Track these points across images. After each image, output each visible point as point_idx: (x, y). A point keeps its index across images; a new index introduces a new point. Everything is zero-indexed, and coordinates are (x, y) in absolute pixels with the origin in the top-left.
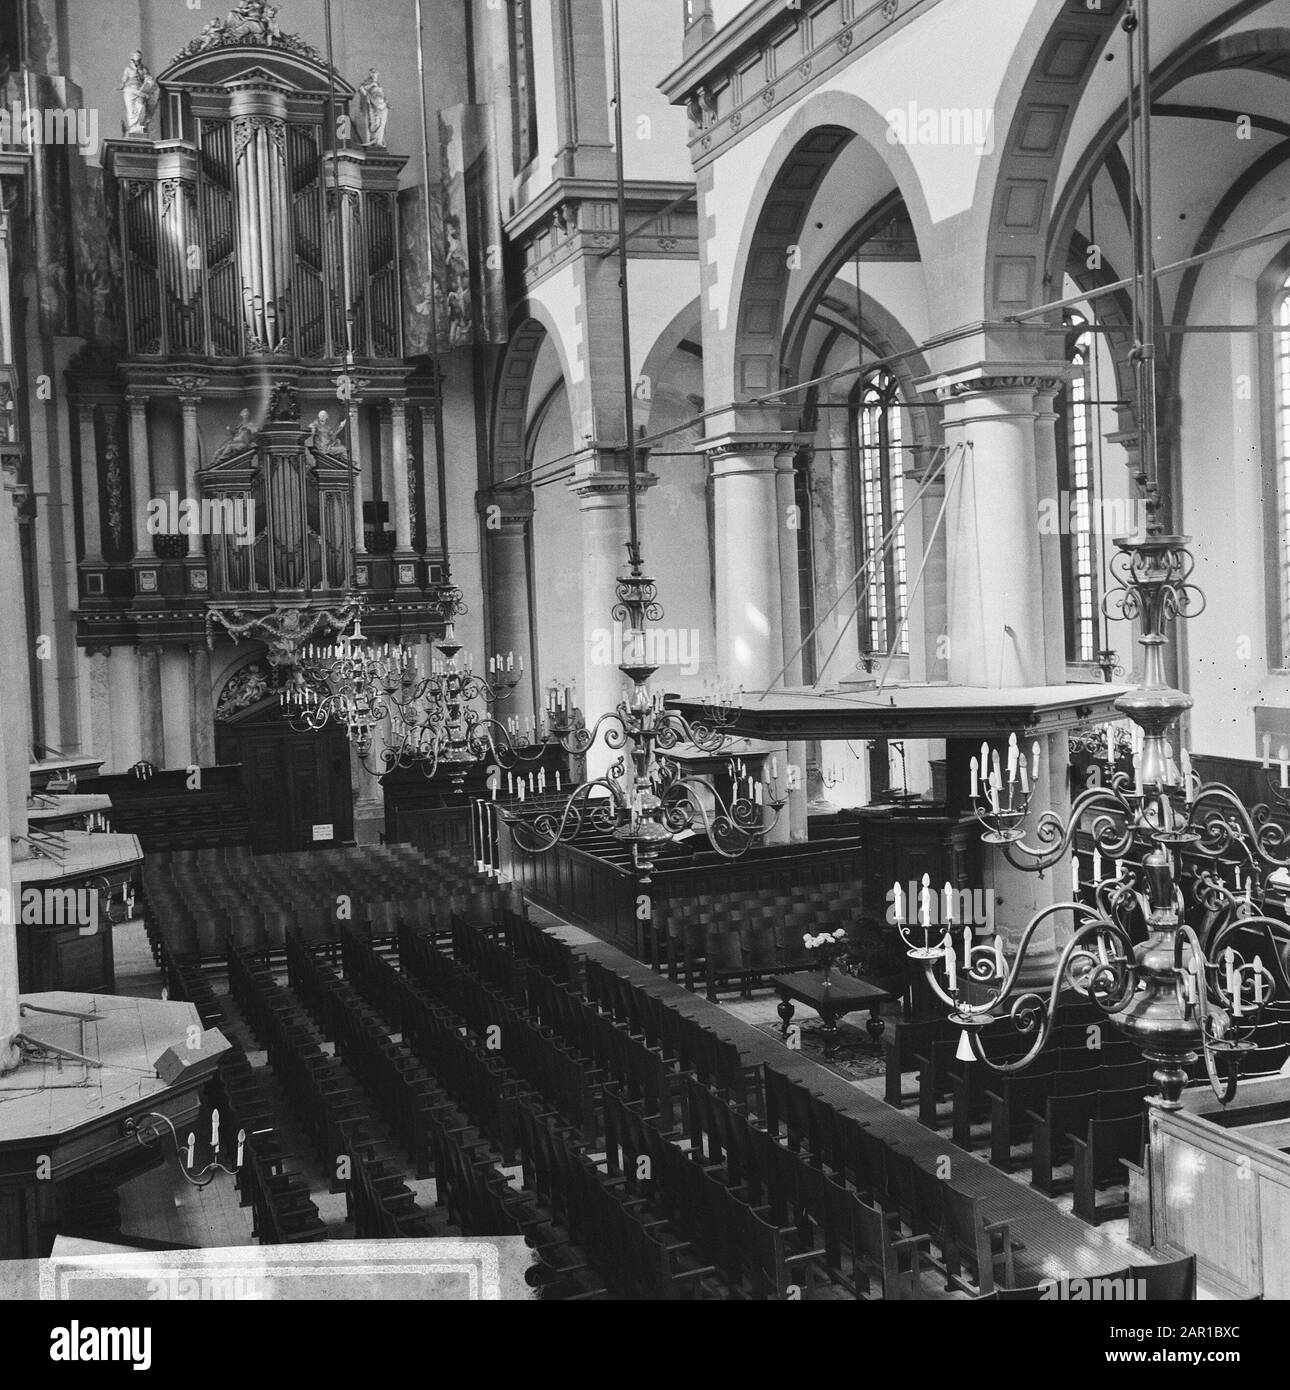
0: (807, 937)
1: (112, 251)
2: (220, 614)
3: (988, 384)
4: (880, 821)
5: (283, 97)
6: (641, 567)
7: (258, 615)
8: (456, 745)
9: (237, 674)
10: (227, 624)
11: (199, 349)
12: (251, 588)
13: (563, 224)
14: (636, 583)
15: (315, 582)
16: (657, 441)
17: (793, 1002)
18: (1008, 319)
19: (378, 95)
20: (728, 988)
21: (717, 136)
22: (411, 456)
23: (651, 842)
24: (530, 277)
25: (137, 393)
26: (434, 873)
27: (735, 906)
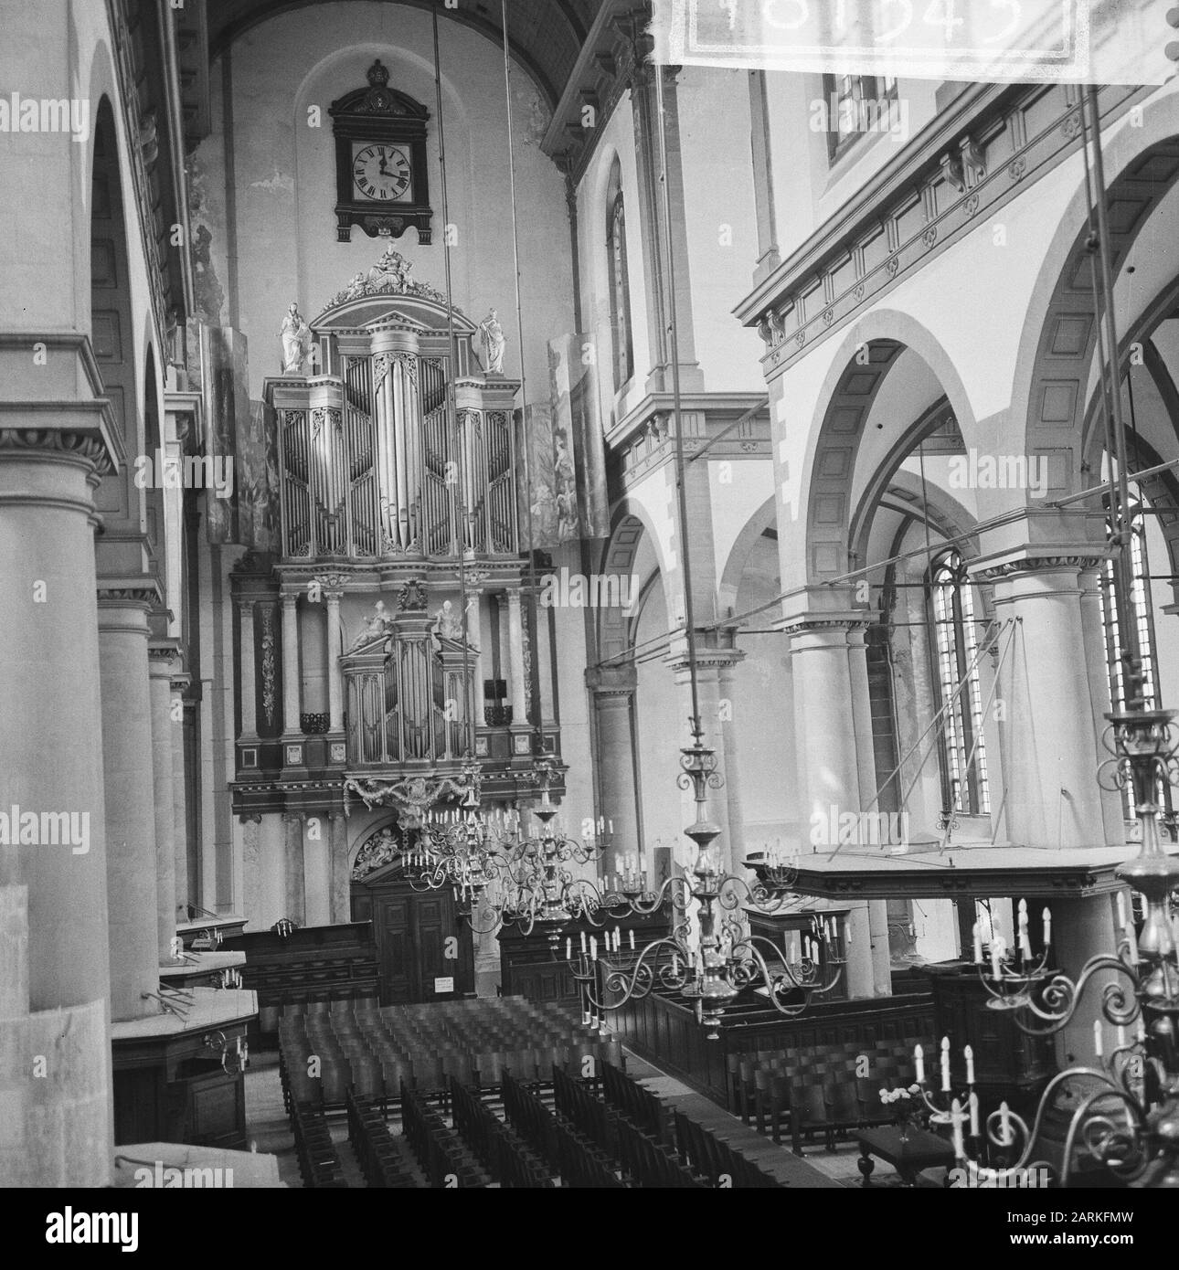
0: (883, 1092)
1: (270, 470)
2: (356, 783)
3: (1033, 563)
4: (947, 978)
5: (415, 335)
6: (702, 739)
7: (389, 784)
8: (551, 904)
9: (371, 838)
10: (361, 792)
11: (343, 551)
12: (383, 760)
13: (656, 432)
14: (697, 754)
15: (439, 754)
16: (743, 621)
17: (872, 1157)
18: (1050, 505)
19: (496, 330)
20: (812, 1141)
21: (785, 352)
22: (526, 639)
23: (718, 999)
24: (628, 479)
25: (289, 590)
26: (540, 1025)
27: (819, 1059)
